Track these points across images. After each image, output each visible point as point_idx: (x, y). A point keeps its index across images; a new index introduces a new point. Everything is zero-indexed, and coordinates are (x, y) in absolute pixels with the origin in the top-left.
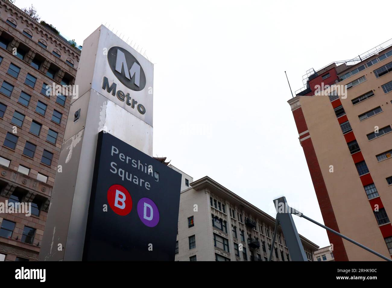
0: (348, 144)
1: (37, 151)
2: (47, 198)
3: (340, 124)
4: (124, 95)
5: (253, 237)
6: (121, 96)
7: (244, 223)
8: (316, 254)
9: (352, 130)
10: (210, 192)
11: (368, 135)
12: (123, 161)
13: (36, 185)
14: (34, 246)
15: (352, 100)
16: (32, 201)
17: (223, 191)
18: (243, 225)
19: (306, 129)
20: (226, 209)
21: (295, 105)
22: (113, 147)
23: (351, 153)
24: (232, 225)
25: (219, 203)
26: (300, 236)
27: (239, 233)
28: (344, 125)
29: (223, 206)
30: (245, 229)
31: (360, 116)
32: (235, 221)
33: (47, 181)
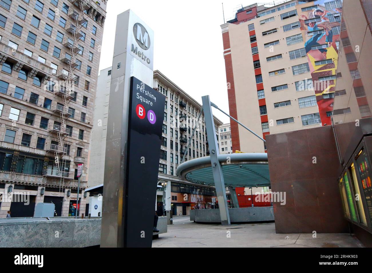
0: (254, 62)
1: (37, 40)
2: (46, 75)
3: (252, 48)
4: (141, 54)
5: (183, 113)
6: (139, 54)
7: (178, 104)
8: (221, 127)
9: (258, 53)
10: (158, 81)
11: (267, 58)
12: (142, 92)
13: (38, 65)
14: (38, 106)
15: (263, 33)
16: (35, 75)
17: (168, 81)
18: (177, 105)
19: (229, 47)
20: (167, 94)
21: (225, 29)
22: (138, 85)
23: (255, 68)
24: (171, 105)
25: (164, 89)
26: (213, 116)
27: (174, 109)
28: (254, 49)
29: (166, 91)
30: (178, 107)
31: (265, 45)
32: (173, 102)
33: (45, 62)
